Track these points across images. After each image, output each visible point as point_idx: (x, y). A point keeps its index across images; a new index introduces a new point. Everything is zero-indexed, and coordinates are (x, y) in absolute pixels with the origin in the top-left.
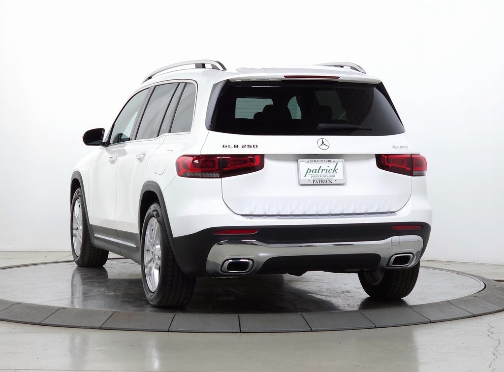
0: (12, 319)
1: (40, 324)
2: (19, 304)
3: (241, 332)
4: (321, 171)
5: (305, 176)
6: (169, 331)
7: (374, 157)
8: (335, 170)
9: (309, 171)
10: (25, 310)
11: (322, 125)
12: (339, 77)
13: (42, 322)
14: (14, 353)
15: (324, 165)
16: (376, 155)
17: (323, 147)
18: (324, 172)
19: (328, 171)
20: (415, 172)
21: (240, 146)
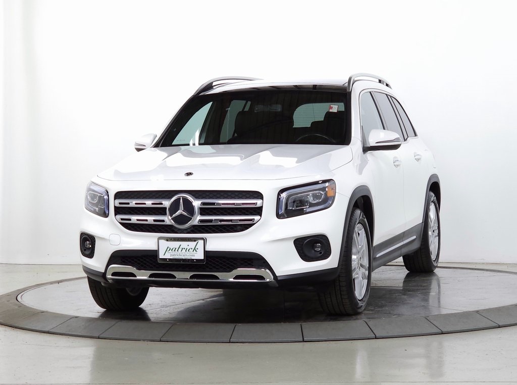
0: (70, 333)
1: (99, 338)
2: (76, 317)
3: (303, 341)
14: (74, 368)
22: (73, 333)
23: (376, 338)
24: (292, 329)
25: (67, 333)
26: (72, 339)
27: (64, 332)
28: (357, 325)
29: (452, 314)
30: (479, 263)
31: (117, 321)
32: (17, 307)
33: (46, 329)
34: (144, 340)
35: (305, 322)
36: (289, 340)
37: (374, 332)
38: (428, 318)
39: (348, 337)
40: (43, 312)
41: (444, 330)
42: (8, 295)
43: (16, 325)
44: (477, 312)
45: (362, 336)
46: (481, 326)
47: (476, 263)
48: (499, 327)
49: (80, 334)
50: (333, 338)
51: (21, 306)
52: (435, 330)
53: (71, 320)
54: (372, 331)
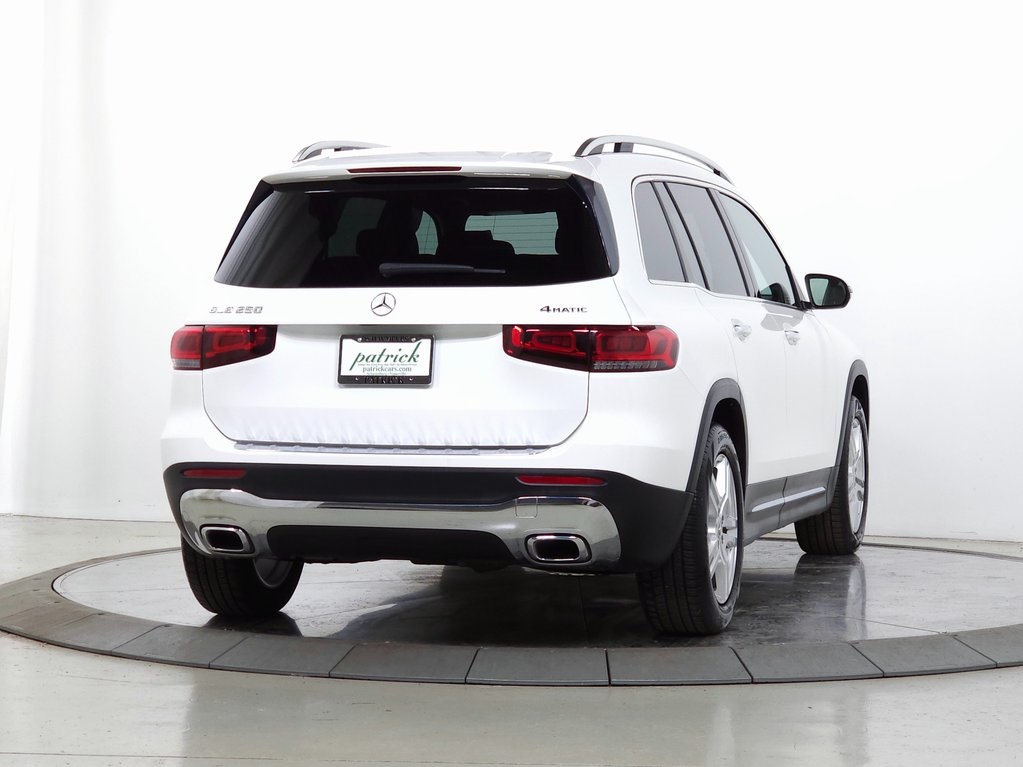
2: (167, 626)
4: (383, 358)
5: (351, 369)
7: (499, 332)
8: (413, 358)
9: (360, 358)
12: (460, 168)
15: (392, 348)
16: (504, 326)
17: (383, 310)
18: (391, 360)
19: (398, 359)
22: (160, 657)
23: (753, 683)
24: (588, 659)
25: (147, 655)
26: (157, 668)
27: (141, 653)
28: (715, 657)
29: (904, 639)
30: (965, 541)
31: (247, 634)
32: (51, 603)
33: (107, 648)
34: (297, 674)
35: (614, 647)
36: (583, 681)
37: (750, 670)
38: (856, 646)
39: (698, 679)
40: (101, 614)
41: (887, 670)
42: (36, 578)
43: (50, 637)
44: (955, 636)
45: (725, 678)
46: (960, 664)
47: (954, 540)
48: (997, 667)
49: (173, 659)
50: (668, 680)
51: (60, 599)
52: (871, 670)
53: (157, 631)
54: (746, 669)
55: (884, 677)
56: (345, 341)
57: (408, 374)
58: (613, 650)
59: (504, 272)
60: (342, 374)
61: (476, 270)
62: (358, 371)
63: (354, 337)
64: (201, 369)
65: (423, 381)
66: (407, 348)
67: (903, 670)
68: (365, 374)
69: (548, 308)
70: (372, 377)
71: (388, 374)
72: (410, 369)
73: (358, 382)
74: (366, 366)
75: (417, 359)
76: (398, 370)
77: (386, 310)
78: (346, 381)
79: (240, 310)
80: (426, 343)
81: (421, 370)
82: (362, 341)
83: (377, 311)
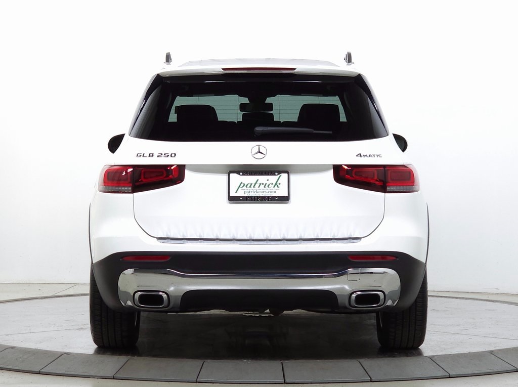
0: (5, 366)
1: (39, 373)
2: (13, 348)
3: (285, 383)
4: (257, 185)
5: (236, 192)
6: (197, 382)
7: (331, 169)
8: (276, 185)
9: (242, 185)
10: (21, 356)
11: (259, 129)
13: (42, 371)
15: (263, 179)
16: (333, 165)
17: (260, 155)
18: (262, 186)
19: (267, 186)
20: (388, 188)
21: (156, 155)
23: (371, 381)
29: (462, 354)
30: (492, 294)
36: (268, 381)
37: (369, 373)
38: (433, 359)
41: (452, 373)
44: (491, 352)
45: (354, 379)
46: (495, 369)
47: (489, 294)
50: (320, 380)
52: (442, 373)
53: (6, 351)
54: (367, 373)
55: (450, 377)
56: (231, 175)
57: (274, 195)
58: (286, 361)
59: (331, 132)
60: (231, 195)
61: (315, 132)
62: (241, 193)
63: (238, 173)
64: (132, 192)
65: (284, 199)
66: (272, 179)
67: (461, 373)
68: (246, 195)
69: (360, 154)
70: (251, 197)
71: (261, 195)
72: (275, 192)
73: (241, 200)
74: (246, 190)
75: (279, 186)
76: (267, 193)
77: (262, 156)
78: (233, 199)
79: (159, 156)
80: (284, 176)
81: (282, 192)
82: (243, 175)
83: (255, 156)
